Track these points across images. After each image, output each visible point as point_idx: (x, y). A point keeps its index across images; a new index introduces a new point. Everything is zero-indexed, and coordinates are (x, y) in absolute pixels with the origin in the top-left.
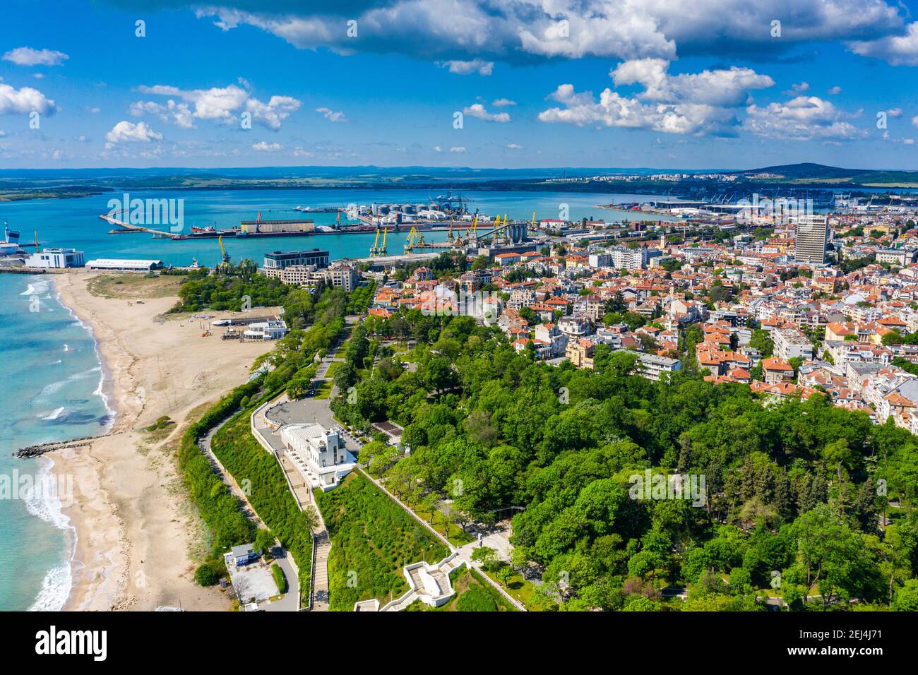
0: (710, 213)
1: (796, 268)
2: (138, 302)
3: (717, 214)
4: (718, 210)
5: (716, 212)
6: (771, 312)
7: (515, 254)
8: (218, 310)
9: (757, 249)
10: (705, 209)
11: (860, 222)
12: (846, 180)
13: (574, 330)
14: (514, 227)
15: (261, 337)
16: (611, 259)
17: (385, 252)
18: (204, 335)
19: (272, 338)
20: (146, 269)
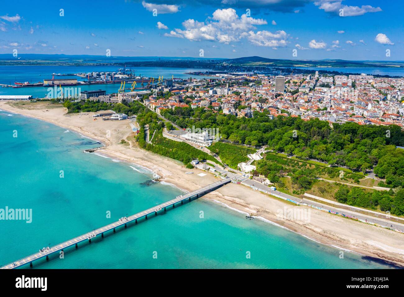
0: (231, 76)
1: (277, 94)
2: (47, 111)
3: (234, 76)
4: (234, 75)
5: (232, 75)
6: (282, 105)
7: (178, 91)
8: (88, 112)
9: (261, 88)
10: (228, 74)
11: (288, 79)
12: (271, 63)
13: (233, 111)
14: (168, 81)
15: (118, 119)
16: (216, 92)
17: (124, 91)
18: (95, 120)
19: (123, 119)
20: (27, 99)
